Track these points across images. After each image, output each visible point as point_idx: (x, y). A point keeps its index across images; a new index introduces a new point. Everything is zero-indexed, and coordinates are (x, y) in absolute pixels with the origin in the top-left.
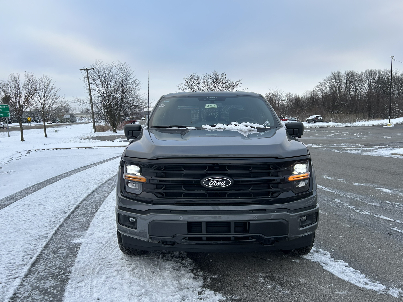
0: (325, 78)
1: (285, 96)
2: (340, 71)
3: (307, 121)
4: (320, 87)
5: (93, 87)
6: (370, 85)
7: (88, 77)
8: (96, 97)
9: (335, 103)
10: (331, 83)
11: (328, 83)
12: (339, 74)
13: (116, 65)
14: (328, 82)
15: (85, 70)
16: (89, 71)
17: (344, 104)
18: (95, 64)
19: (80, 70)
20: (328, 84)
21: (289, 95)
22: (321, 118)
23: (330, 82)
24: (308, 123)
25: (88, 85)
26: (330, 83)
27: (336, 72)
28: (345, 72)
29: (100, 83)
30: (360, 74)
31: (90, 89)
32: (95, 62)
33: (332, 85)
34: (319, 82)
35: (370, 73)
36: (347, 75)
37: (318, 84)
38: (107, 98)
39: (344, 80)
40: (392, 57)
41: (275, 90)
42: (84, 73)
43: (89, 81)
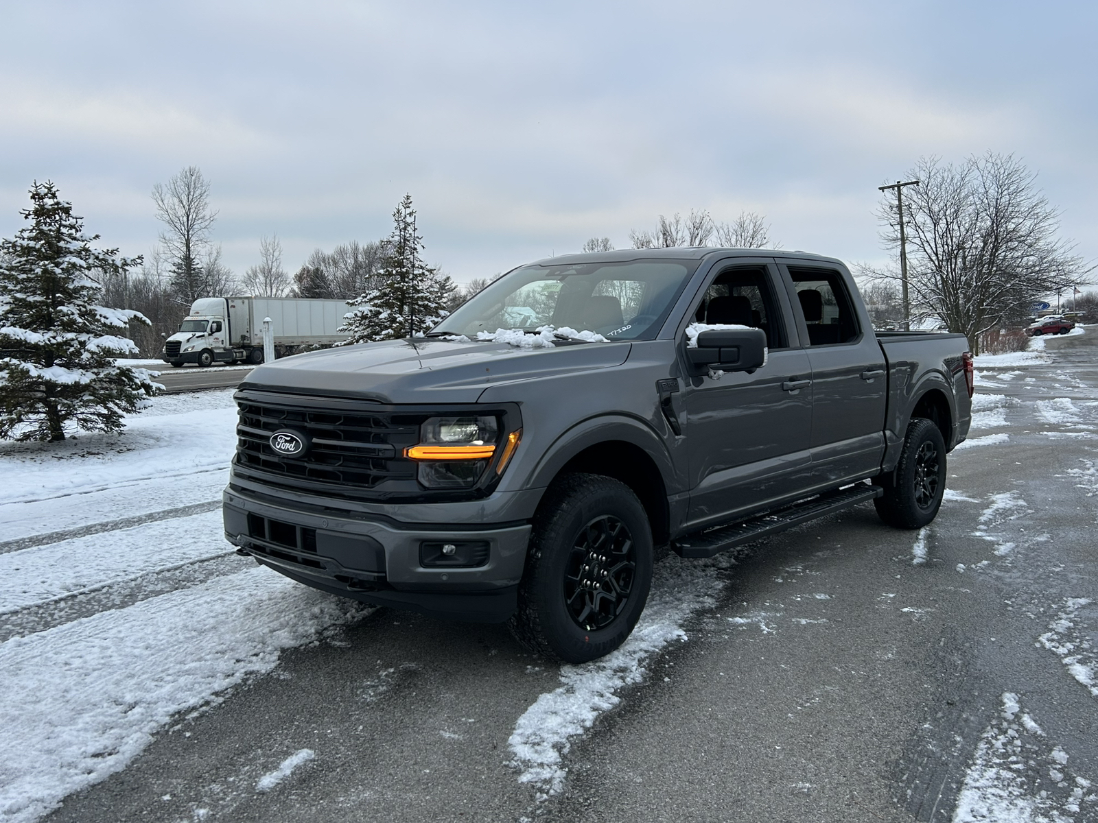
5: (909, 231)
7: (899, 207)
8: (917, 259)
13: (981, 165)
15: (893, 187)
16: (904, 190)
18: (917, 170)
19: (880, 189)
25: (898, 227)
29: (929, 221)
31: (903, 239)
32: (918, 163)
38: (944, 263)
42: (890, 196)
43: (901, 217)
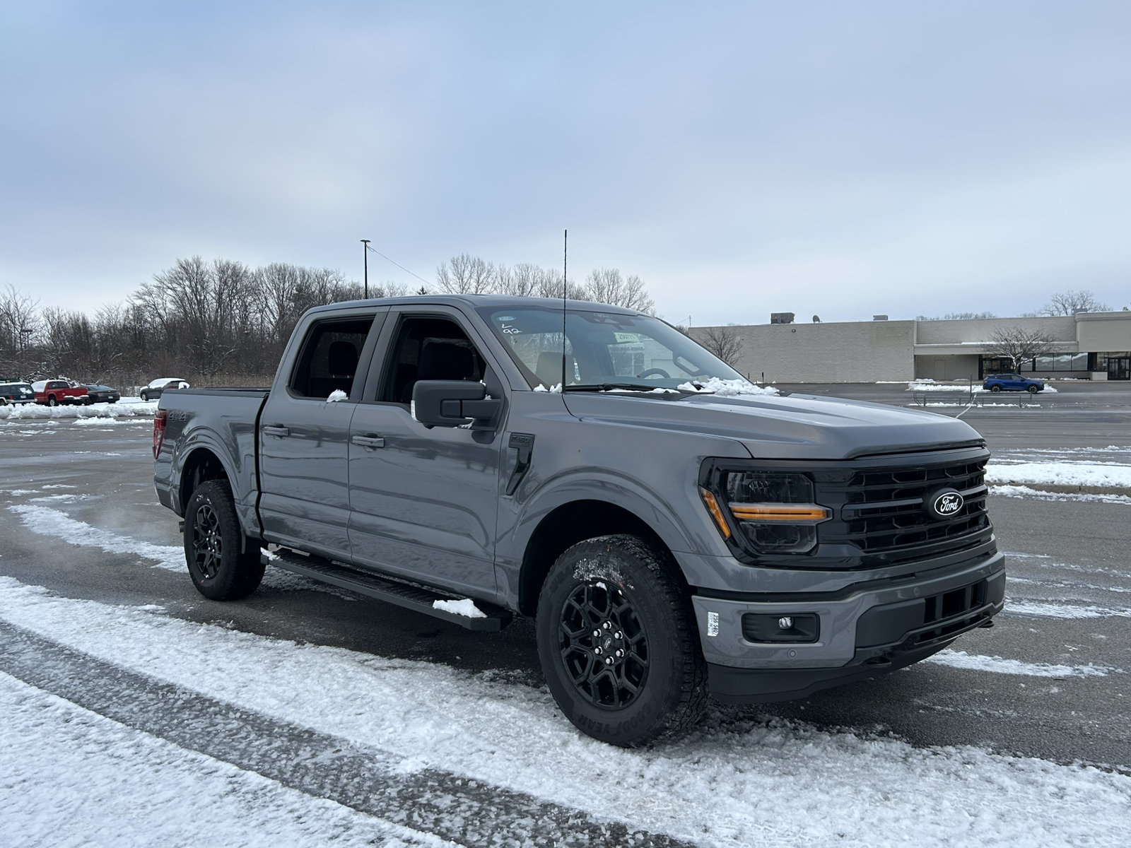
0: (160, 274)
1: (42, 318)
2: (201, 260)
3: (144, 396)
4: (147, 298)
6: (281, 306)
9: (201, 346)
10: (179, 289)
11: (169, 288)
12: (198, 267)
14: (169, 285)
17: (227, 350)
20: (170, 292)
21: (56, 316)
22: (185, 387)
23: (175, 285)
24: (147, 400)
26: (173, 289)
27: (190, 260)
28: (215, 262)
30: (254, 272)
33: (181, 295)
34: (143, 285)
35: (282, 273)
36: (222, 271)
37: (141, 289)
39: (213, 285)
40: (365, 242)
41: (9, 297)
